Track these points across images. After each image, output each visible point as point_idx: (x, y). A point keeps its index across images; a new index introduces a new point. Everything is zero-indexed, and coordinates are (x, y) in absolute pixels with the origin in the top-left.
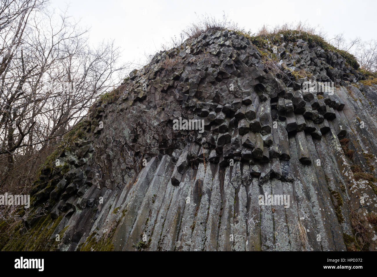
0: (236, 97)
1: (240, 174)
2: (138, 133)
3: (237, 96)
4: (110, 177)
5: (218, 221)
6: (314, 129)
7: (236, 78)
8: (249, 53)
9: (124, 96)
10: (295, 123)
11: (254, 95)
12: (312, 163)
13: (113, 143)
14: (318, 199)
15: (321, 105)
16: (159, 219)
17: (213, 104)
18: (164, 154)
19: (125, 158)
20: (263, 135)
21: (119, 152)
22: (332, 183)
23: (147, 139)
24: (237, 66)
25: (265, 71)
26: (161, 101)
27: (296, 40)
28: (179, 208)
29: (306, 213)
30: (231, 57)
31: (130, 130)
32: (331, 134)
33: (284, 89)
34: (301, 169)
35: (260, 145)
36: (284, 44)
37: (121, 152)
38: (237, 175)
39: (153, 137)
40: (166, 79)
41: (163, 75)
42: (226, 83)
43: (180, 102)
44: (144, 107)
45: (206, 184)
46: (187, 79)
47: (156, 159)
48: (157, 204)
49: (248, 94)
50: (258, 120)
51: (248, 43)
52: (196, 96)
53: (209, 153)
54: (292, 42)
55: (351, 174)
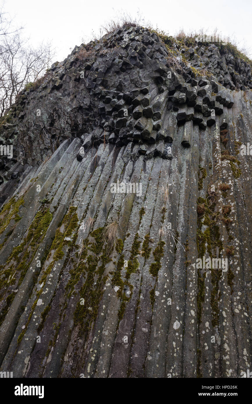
0: (137, 87)
1: (129, 152)
2: (55, 118)
3: (138, 85)
4: (31, 156)
5: (105, 185)
6: (202, 120)
7: (138, 69)
8: (155, 49)
9: (43, 85)
10: (185, 113)
11: (154, 86)
12: (191, 146)
13: (34, 126)
14: (187, 172)
15: (211, 100)
16: (62, 184)
17: (116, 92)
18: (75, 137)
19: (44, 140)
20: (154, 121)
21: (39, 135)
22: (203, 162)
23: (62, 123)
24: (140, 58)
25: (167, 66)
26: (74, 89)
27: (209, 45)
28: (78, 176)
29: (173, 181)
30: (136, 49)
31: (48, 115)
32: (215, 126)
33: (181, 83)
34: (181, 150)
35: (149, 128)
36: (197, 47)
37: (40, 134)
38: (127, 152)
39: (67, 121)
40: (79, 69)
41: (77, 65)
42: (129, 73)
43: (89, 90)
44: (60, 94)
45: (102, 158)
46: (97, 69)
47: (68, 141)
48: (63, 174)
49: (147, 84)
50: (150, 106)
51: (157, 40)
52: (102, 84)
53: (109, 135)
54: (205, 46)
55: (219, 156)
